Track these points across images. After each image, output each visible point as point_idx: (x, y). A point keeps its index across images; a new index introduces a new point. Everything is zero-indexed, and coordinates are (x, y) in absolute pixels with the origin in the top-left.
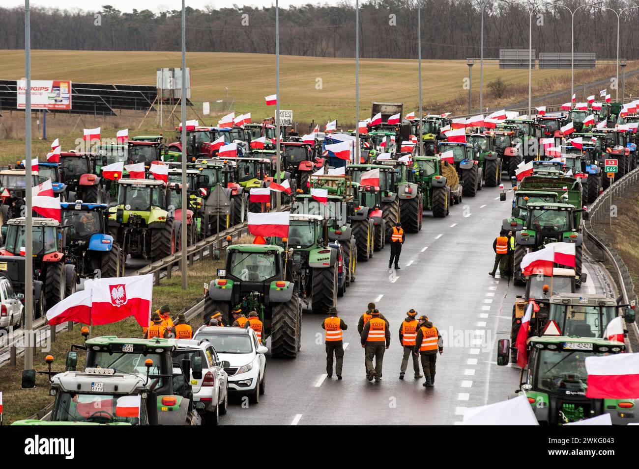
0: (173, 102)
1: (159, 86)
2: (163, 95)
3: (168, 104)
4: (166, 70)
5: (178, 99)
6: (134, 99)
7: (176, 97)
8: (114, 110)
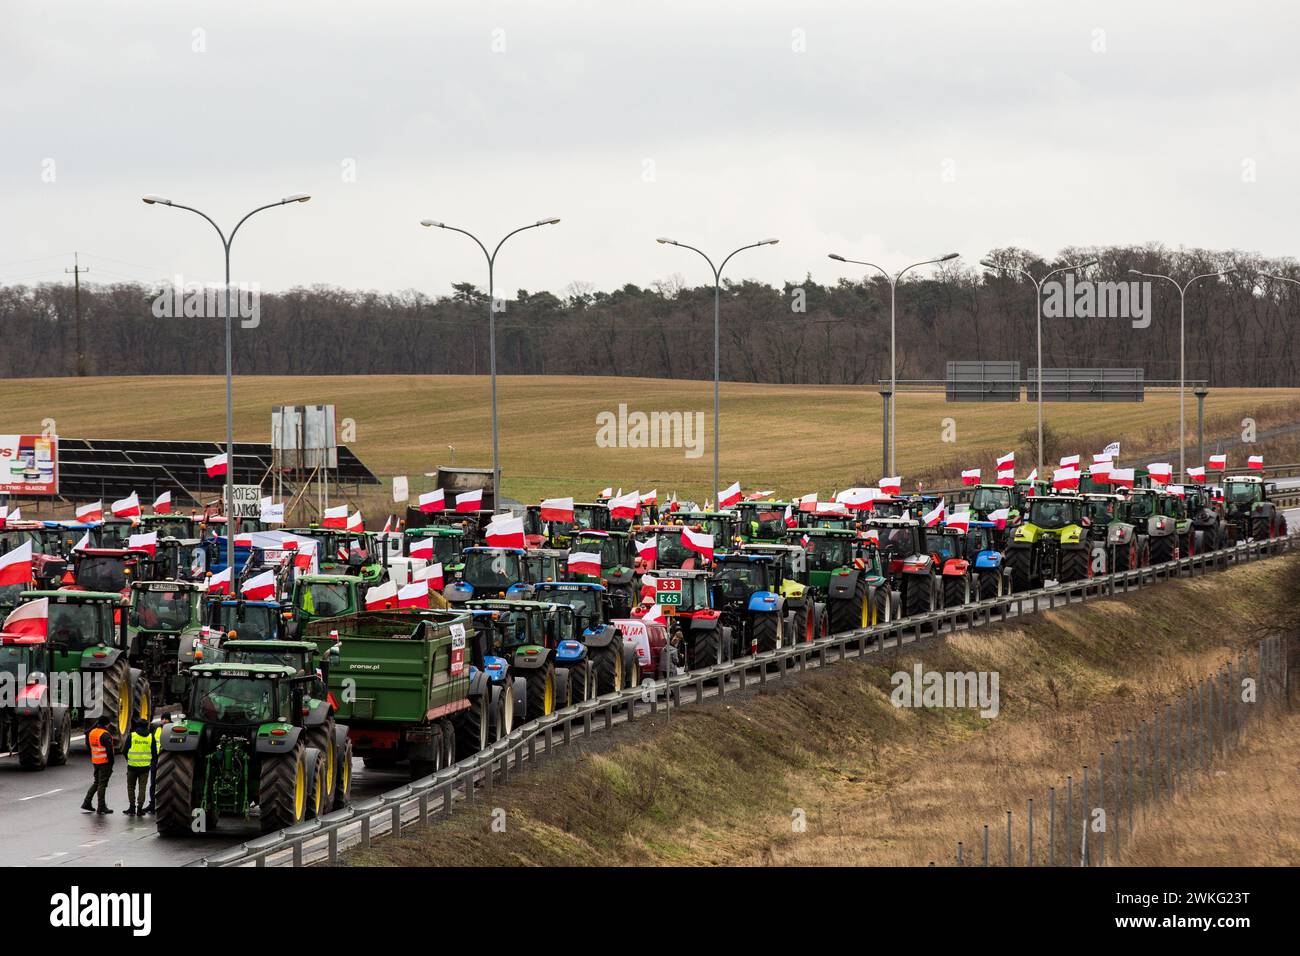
0: (303, 476)
1: (275, 442)
2: (283, 463)
3: (293, 479)
4: (290, 410)
5: (312, 470)
6: (246, 472)
7: (308, 467)
8: (194, 495)
